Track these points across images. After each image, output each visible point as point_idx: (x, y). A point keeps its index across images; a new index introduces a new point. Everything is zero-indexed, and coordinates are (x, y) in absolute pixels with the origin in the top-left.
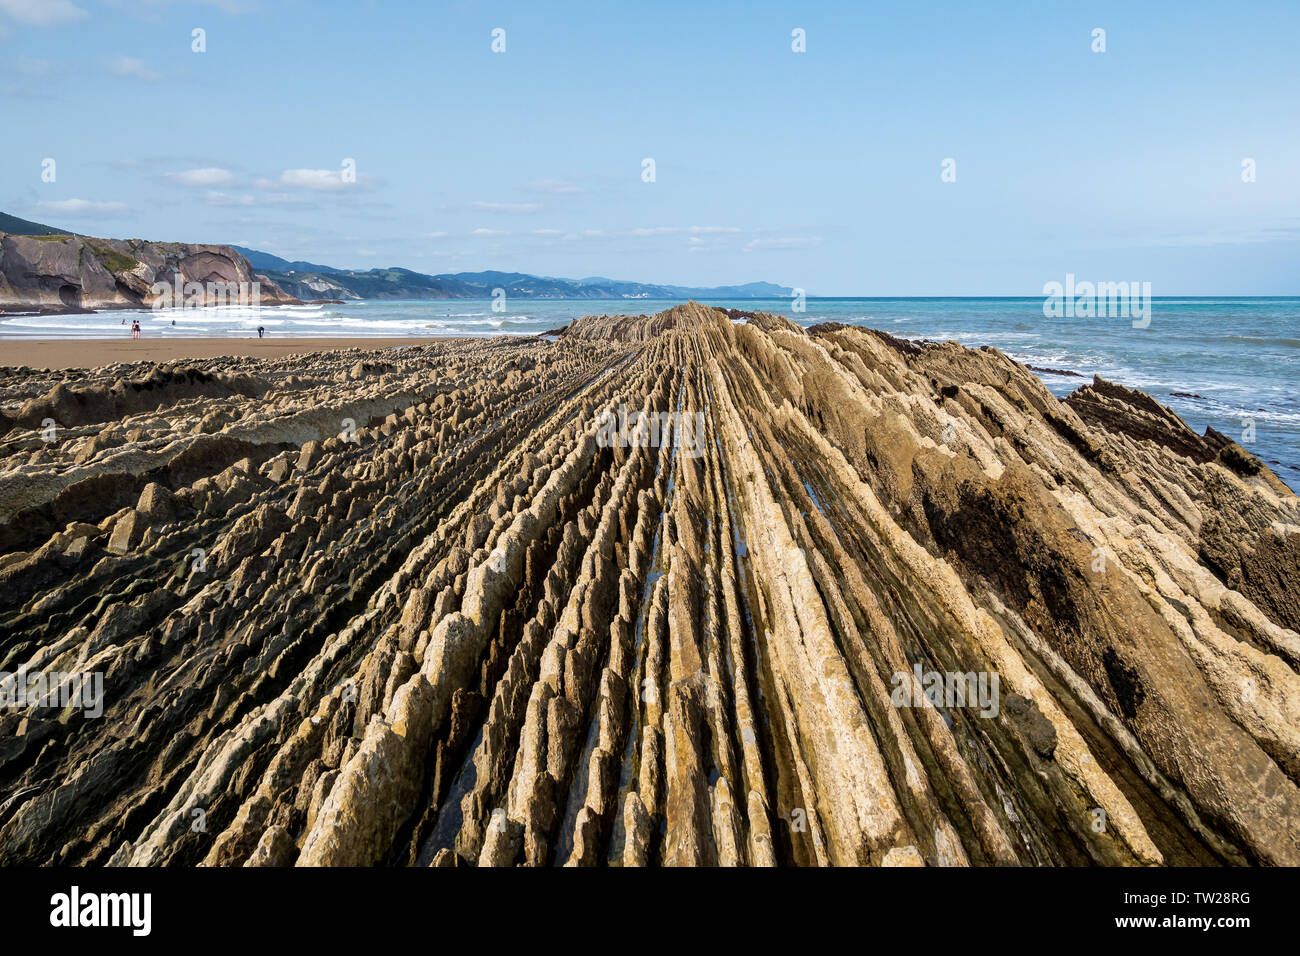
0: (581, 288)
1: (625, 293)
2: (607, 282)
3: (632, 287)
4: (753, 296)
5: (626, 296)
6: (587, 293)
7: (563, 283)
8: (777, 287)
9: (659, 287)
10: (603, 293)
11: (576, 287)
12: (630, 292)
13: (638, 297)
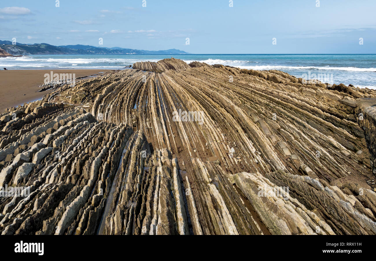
2: (121, 49)
5: (127, 53)
6: (114, 52)
8: (179, 51)
10: (119, 53)
11: (110, 50)
12: (129, 52)
13: (132, 54)
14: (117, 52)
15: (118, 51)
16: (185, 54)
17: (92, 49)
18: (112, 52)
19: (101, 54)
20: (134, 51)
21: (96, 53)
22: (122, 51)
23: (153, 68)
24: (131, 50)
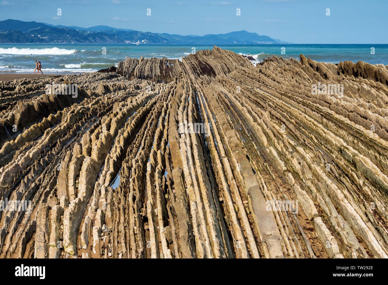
0: (90, 35)
1: (127, 39)
2: (112, 29)
3: (132, 35)
4: (235, 43)
5: (127, 42)
6: (94, 39)
7: (74, 31)
8: (255, 36)
9: (156, 34)
10: (108, 39)
11: (86, 34)
12: (131, 39)
13: (138, 43)
14: (102, 39)
15: (106, 34)
16: (270, 43)
17: (41, 32)
18: (91, 39)
19: (65, 43)
20: (144, 36)
21: (53, 40)
22: (114, 35)
23: (161, 72)
24: (136, 32)
